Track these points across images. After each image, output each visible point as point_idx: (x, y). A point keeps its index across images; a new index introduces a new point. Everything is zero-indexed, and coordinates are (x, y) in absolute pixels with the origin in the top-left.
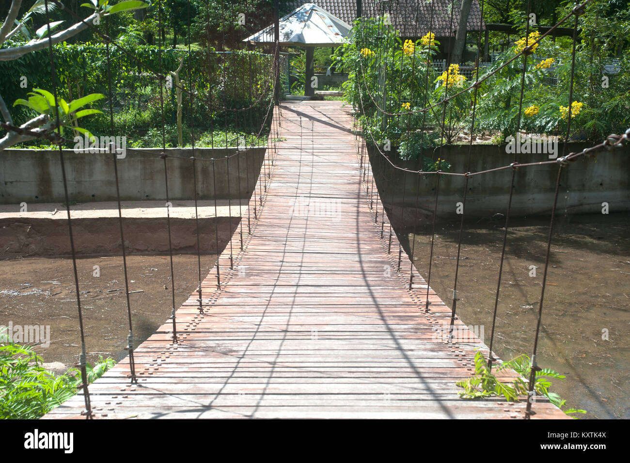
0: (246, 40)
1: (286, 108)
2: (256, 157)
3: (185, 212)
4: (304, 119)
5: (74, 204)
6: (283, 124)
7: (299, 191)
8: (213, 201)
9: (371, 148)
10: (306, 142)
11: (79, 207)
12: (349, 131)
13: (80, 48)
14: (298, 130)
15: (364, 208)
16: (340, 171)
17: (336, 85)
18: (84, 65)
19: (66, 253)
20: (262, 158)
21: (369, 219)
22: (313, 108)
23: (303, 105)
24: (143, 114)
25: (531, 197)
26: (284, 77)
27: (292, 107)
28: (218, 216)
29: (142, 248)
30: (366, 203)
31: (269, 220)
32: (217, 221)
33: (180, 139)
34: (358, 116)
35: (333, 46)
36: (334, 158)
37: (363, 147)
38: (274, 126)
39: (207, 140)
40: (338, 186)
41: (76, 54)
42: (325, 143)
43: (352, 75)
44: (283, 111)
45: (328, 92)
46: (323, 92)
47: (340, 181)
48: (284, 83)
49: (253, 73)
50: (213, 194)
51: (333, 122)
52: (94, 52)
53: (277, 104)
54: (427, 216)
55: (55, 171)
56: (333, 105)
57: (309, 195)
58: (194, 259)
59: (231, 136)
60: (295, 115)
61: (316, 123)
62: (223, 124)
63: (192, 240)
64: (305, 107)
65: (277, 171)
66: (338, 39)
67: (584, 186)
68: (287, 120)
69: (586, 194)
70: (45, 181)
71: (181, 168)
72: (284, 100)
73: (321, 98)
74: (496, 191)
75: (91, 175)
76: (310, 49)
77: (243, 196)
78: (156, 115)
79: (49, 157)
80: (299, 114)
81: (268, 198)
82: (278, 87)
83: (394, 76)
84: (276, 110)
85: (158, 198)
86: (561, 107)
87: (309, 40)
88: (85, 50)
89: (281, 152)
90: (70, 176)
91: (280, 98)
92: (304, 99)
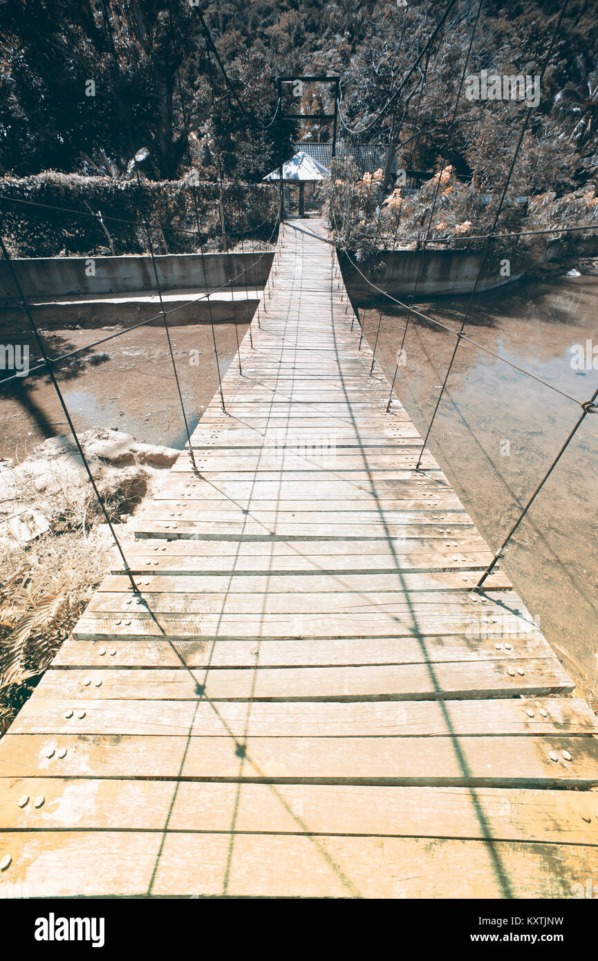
0: (264, 178)
1: (287, 224)
2: (269, 258)
3: (225, 296)
4: (298, 232)
5: (164, 291)
6: (285, 235)
7: (295, 286)
8: (245, 288)
9: (339, 252)
10: (299, 248)
11: (165, 293)
12: (325, 241)
13: (162, 184)
14: (294, 239)
15: (337, 301)
16: (320, 270)
17: (316, 208)
18: (166, 196)
19: (162, 323)
20: (271, 261)
21: (341, 311)
22: (303, 224)
23: (298, 222)
24: (203, 229)
25: (428, 284)
26: (286, 202)
27: (291, 223)
28: (249, 298)
29: (203, 320)
30: (337, 296)
31: (274, 313)
32: (247, 302)
33: (225, 246)
34: (331, 230)
35: (314, 182)
36: (317, 260)
37: (333, 252)
38: (280, 237)
39: (241, 246)
40: (319, 282)
41: (159, 189)
42: (309, 248)
43: (328, 201)
44: (286, 226)
45: (312, 213)
46: (309, 213)
47: (321, 278)
48: (287, 207)
49: (267, 200)
50: (244, 282)
51: (315, 234)
52: (170, 187)
53: (282, 221)
54: (369, 296)
55: (151, 270)
56: (315, 222)
57: (300, 289)
58: (233, 326)
59: (256, 243)
60: (292, 229)
61: (305, 235)
62: (251, 236)
63: (231, 314)
64: (298, 223)
65: (282, 270)
66: (319, 177)
67: (457, 278)
68: (287, 232)
69: (457, 283)
70: (146, 276)
71: (224, 266)
72: (286, 218)
73: (307, 217)
74: (409, 280)
75: (172, 273)
76: (302, 184)
77: (260, 284)
78: (211, 229)
79: (146, 261)
80: (295, 228)
81: (275, 292)
82: (282, 209)
83: (355, 200)
84: (281, 226)
85: (212, 285)
86: (457, 225)
87: (301, 178)
88: (165, 186)
89: (284, 255)
90: (160, 273)
91: (284, 217)
92: (298, 218)
